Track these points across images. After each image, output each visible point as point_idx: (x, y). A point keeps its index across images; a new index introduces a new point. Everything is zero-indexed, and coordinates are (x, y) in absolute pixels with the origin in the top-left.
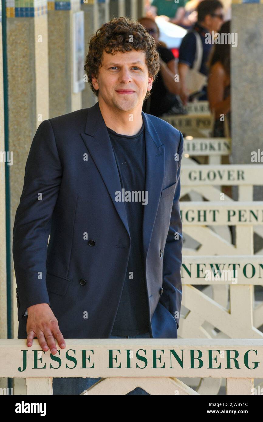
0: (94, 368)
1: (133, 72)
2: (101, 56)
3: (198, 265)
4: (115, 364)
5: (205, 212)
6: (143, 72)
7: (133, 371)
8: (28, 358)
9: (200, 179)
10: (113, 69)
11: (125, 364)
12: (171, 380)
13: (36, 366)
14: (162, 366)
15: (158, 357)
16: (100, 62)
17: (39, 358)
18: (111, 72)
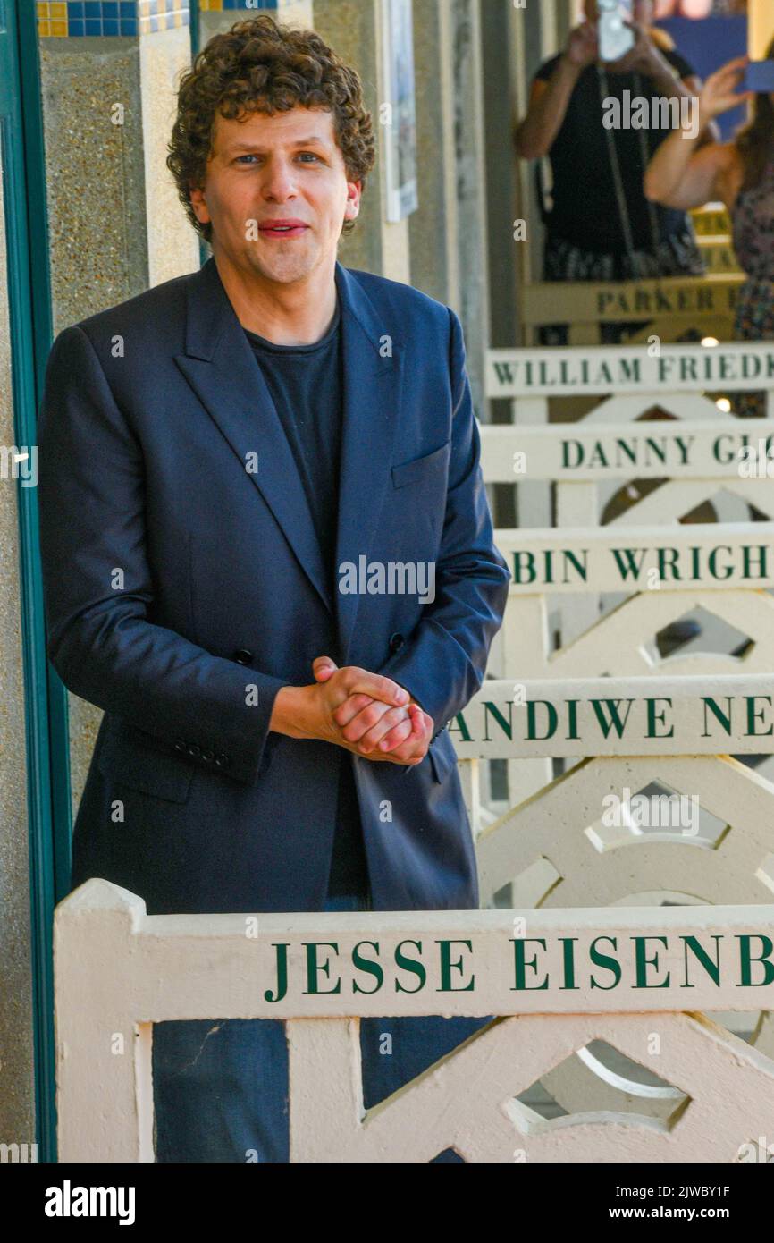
0: (472, 989)
1: (301, 167)
3: (751, 701)
4: (532, 979)
5: (763, 550)
6: (328, 166)
7: (582, 997)
8: (292, 964)
10: (243, 162)
11: (558, 979)
12: (687, 1019)
13: (312, 988)
14: (663, 981)
15: (650, 957)
17: (321, 963)
18: (239, 170)
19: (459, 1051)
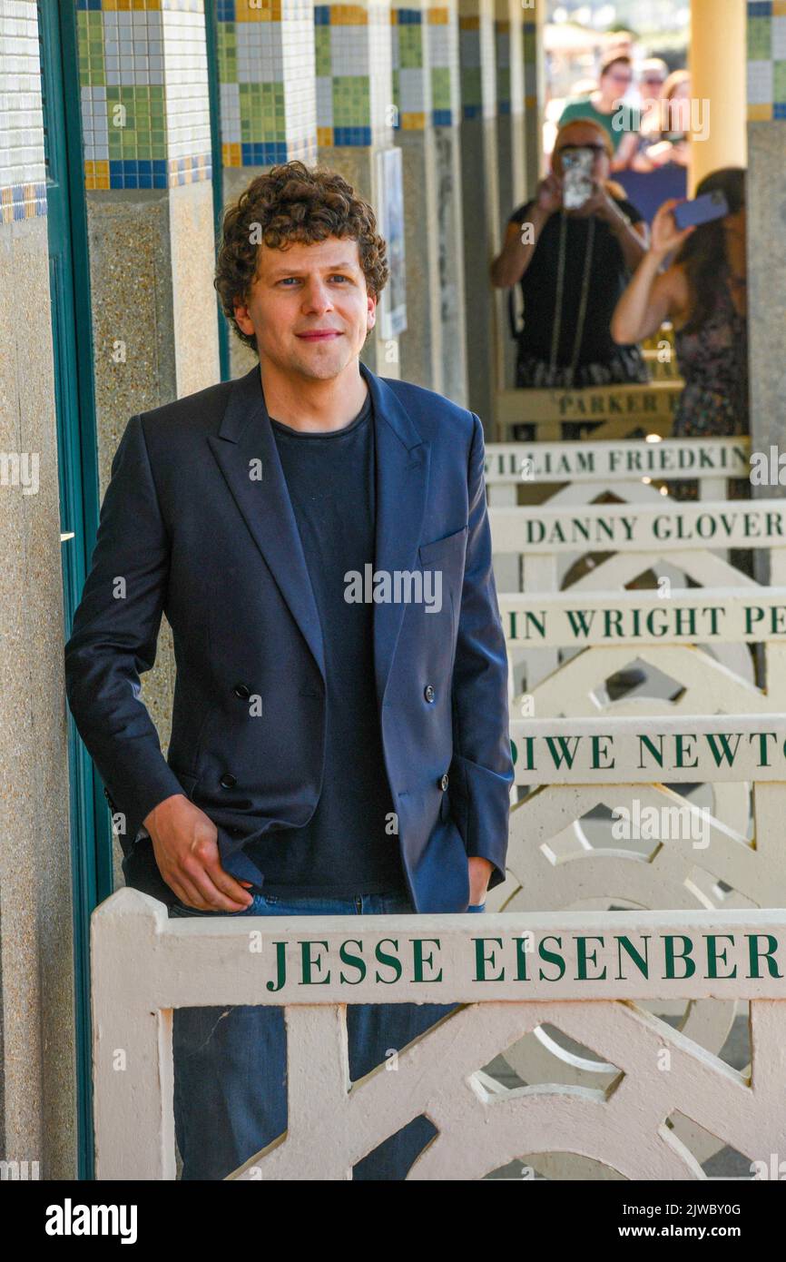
0: (440, 980)
1: (334, 287)
2: (255, 254)
3: (679, 738)
4: (490, 972)
5: (692, 612)
6: (355, 285)
7: (534, 987)
8: (289, 959)
9: (680, 535)
10: (285, 283)
11: (512, 972)
12: (620, 1005)
13: (307, 979)
14: (600, 974)
15: (589, 953)
16: (253, 269)
17: (313, 958)
18: (283, 290)
19: (431, 1032)
